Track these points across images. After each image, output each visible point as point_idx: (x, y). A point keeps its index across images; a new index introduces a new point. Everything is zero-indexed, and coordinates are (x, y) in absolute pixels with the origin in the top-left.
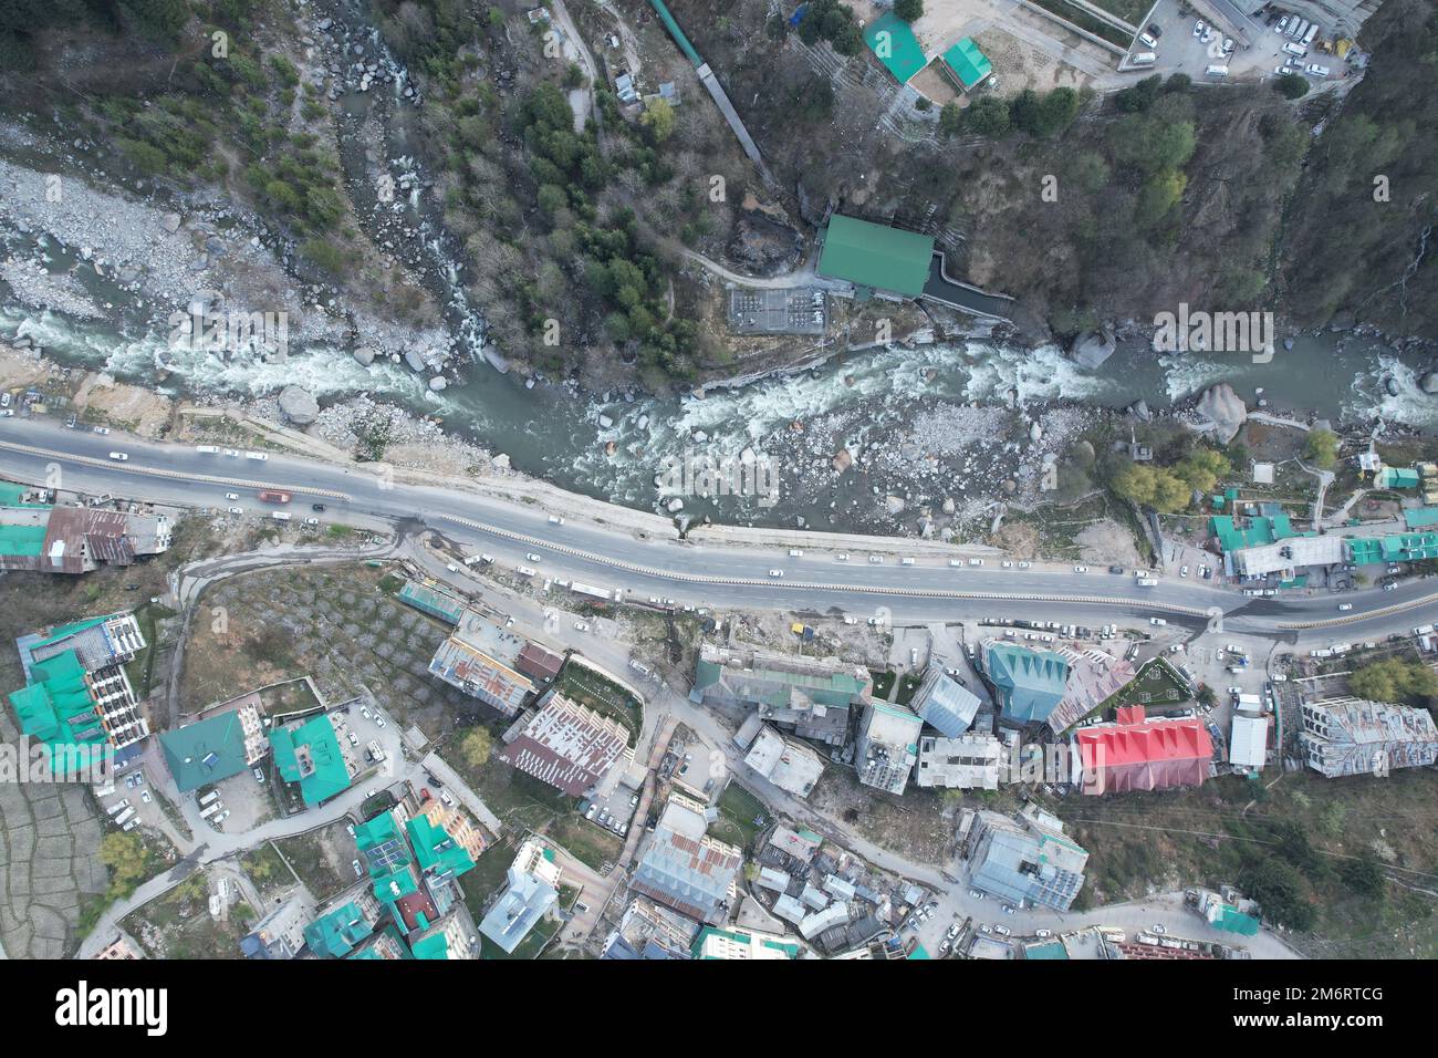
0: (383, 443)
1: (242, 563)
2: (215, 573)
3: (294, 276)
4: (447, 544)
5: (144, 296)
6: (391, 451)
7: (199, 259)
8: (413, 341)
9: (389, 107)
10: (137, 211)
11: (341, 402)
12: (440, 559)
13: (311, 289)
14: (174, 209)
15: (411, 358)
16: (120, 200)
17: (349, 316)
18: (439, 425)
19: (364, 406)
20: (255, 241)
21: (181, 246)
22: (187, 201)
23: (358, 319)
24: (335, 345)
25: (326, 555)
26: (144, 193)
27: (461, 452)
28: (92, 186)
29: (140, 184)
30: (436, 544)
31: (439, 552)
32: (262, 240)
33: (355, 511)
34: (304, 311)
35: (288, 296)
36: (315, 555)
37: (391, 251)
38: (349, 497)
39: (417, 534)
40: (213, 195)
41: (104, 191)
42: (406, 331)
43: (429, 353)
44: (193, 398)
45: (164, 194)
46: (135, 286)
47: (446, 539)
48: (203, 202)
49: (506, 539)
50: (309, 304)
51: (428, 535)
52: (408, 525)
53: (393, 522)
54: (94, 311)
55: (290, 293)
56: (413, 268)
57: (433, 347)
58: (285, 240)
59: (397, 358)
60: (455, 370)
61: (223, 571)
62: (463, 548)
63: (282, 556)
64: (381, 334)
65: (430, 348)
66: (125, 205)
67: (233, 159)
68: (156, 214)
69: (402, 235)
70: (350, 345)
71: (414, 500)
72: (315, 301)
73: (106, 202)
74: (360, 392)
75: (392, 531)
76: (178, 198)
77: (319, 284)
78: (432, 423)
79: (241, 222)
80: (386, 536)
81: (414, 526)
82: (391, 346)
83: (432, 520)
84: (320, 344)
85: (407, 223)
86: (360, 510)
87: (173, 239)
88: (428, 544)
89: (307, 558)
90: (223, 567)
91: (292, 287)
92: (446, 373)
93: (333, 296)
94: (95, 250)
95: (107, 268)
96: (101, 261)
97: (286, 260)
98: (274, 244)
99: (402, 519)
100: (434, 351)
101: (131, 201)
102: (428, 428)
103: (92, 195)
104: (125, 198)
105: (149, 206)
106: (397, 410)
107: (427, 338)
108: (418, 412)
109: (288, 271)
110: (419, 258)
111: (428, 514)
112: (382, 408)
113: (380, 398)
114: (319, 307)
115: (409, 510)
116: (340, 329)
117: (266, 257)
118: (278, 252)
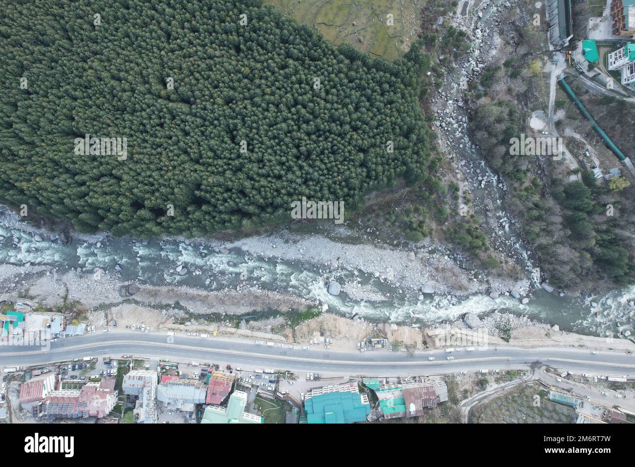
0: (509, 330)
1: (481, 397)
2: (472, 403)
3: (463, 268)
4: (552, 370)
5: (402, 288)
6: (513, 333)
7: (426, 269)
8: (514, 286)
9: (492, 193)
10: (397, 254)
11: (487, 316)
12: (552, 377)
13: (471, 273)
14: (411, 250)
15: (513, 293)
16: (388, 250)
17: (487, 281)
18: (528, 318)
19: (497, 315)
20: (446, 257)
21: (416, 265)
22: (415, 246)
23: (491, 281)
24: (481, 293)
25: (510, 385)
26: (397, 245)
27: (540, 328)
28: (376, 246)
29: (395, 242)
30: (548, 370)
31: (550, 374)
32: (449, 256)
33: (513, 363)
34: (469, 282)
35: (463, 278)
36: (506, 386)
37: (502, 252)
38: (510, 358)
39: (540, 368)
40: (426, 241)
41: (382, 248)
42: (511, 282)
43: (521, 290)
44: (428, 326)
45: (406, 245)
46: (398, 284)
47: (552, 368)
48: (422, 245)
49: (575, 363)
50: (471, 279)
51: (544, 367)
52: (535, 365)
53: (529, 365)
54: (383, 298)
55: (463, 276)
56: (511, 257)
57: (521, 287)
58: (457, 254)
59: (508, 294)
60: (531, 294)
61: (474, 402)
62: (559, 370)
63: (494, 390)
64: (500, 286)
65: (521, 288)
66: (391, 252)
67: (434, 225)
68: (405, 254)
69: (505, 244)
70: (488, 292)
71: (536, 354)
72: (473, 277)
73: (384, 252)
74: (495, 310)
75: (529, 369)
76: (411, 245)
77: (474, 270)
78: (526, 318)
79: (438, 250)
80: (527, 371)
81: (538, 365)
82: (505, 290)
83: (544, 361)
84: (475, 294)
85: (506, 239)
86: (515, 362)
87: (414, 263)
88: (545, 371)
89: (503, 388)
90: (475, 400)
91: (463, 273)
92: (528, 296)
93: (480, 274)
94: (380, 273)
95: (385, 279)
96: (383, 277)
97: (458, 262)
98: (453, 257)
99: (533, 363)
100: (523, 288)
101: (393, 250)
102: (525, 320)
103: (377, 251)
104: (391, 249)
105: (400, 250)
106: (510, 315)
107: (519, 283)
108: (519, 315)
109: (460, 267)
110: (513, 253)
111: (543, 359)
112: (504, 315)
113: (503, 311)
114: (475, 280)
115: (535, 359)
116: (484, 287)
117: (451, 263)
118: (455, 259)
